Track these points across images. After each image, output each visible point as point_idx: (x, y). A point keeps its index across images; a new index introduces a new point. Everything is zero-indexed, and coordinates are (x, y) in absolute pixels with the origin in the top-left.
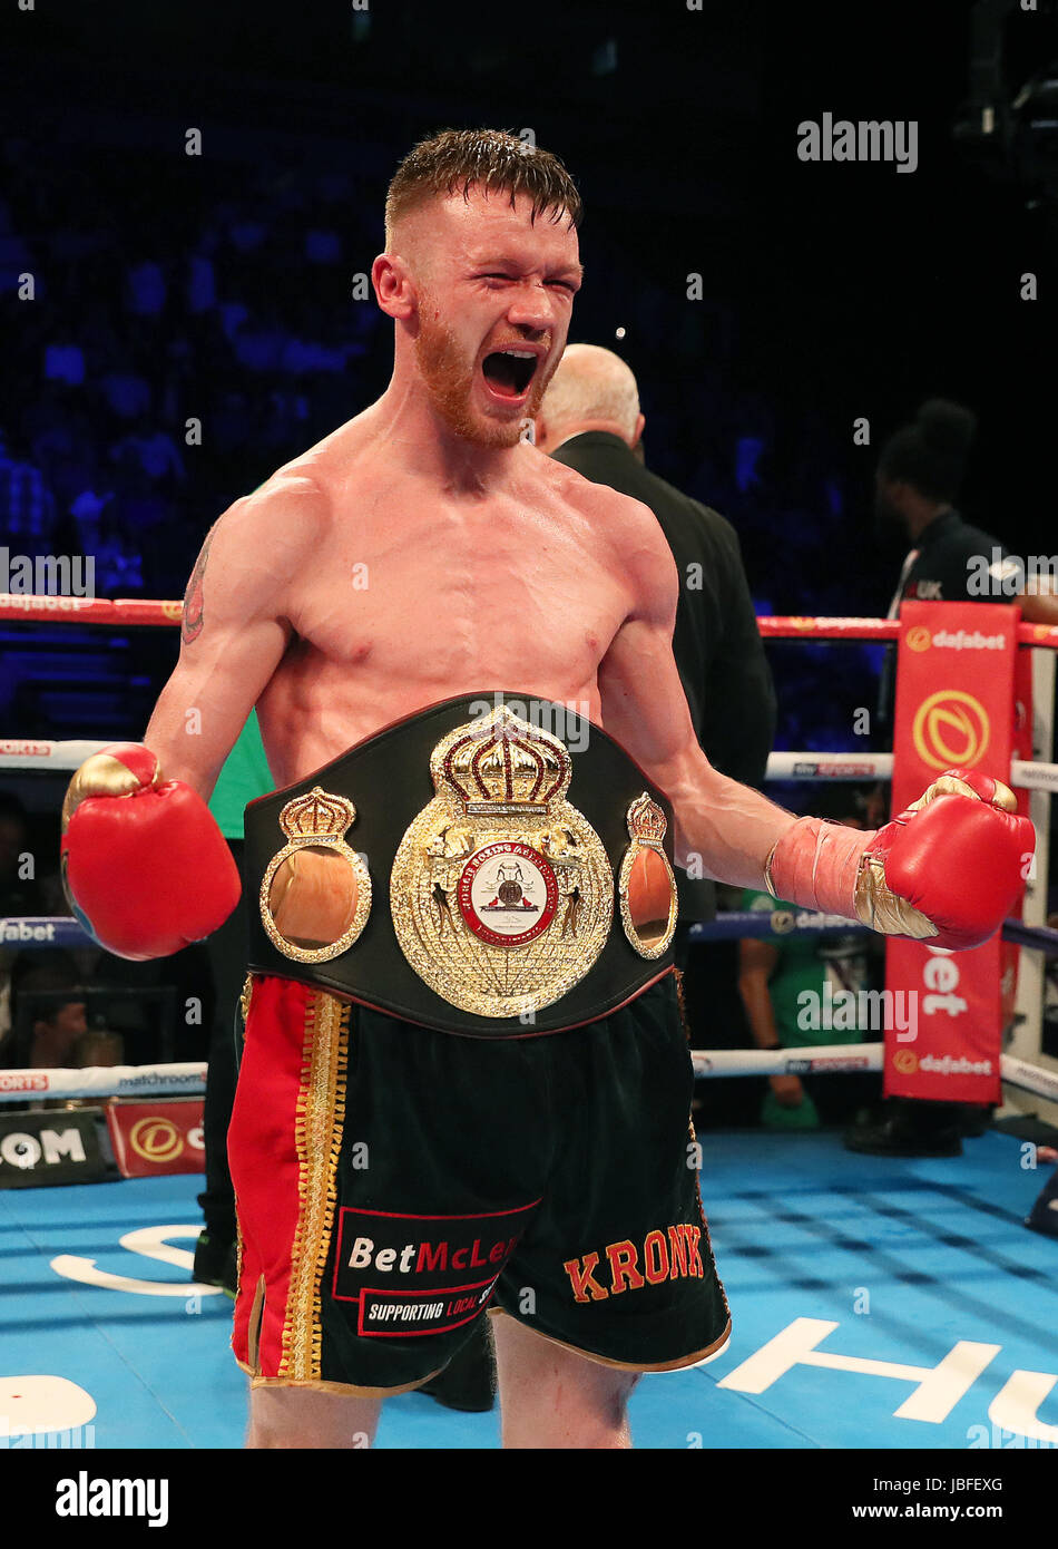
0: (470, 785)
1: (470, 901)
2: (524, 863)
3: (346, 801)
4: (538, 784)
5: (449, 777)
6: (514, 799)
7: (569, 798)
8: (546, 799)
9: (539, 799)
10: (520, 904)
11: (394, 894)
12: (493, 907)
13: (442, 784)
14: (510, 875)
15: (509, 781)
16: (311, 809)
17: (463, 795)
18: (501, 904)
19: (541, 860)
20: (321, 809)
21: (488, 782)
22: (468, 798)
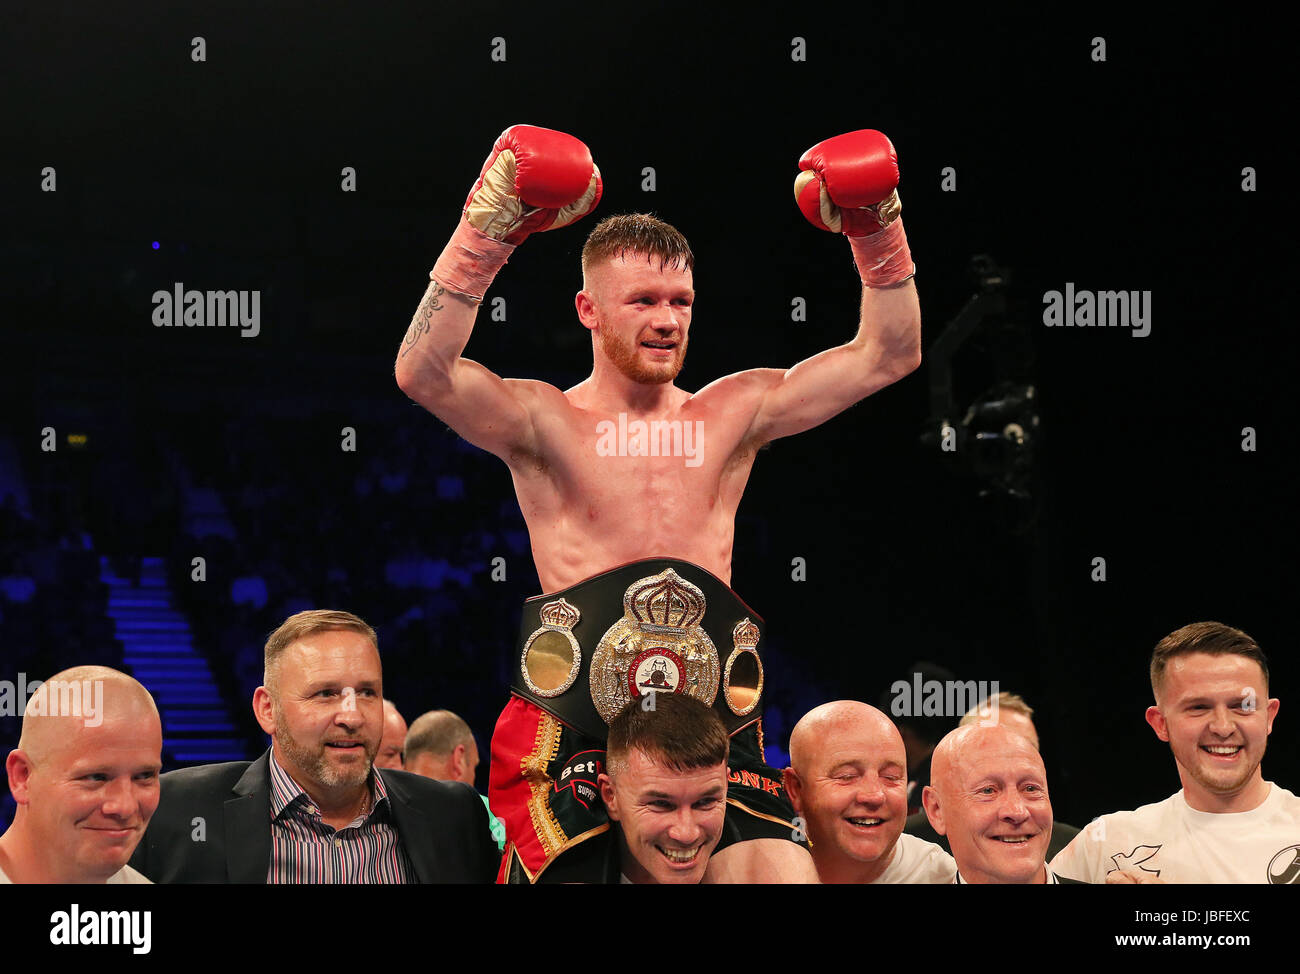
0: (643, 613)
1: (634, 679)
2: (669, 661)
3: (576, 609)
4: (684, 617)
5: (633, 608)
6: (669, 624)
7: (701, 624)
8: (687, 625)
9: (684, 624)
10: (663, 684)
11: (592, 669)
12: (646, 684)
13: (628, 610)
14: (659, 668)
15: (667, 614)
16: (557, 610)
17: (640, 619)
18: (651, 683)
19: (680, 661)
20: (562, 612)
21: (655, 613)
22: (642, 621)
